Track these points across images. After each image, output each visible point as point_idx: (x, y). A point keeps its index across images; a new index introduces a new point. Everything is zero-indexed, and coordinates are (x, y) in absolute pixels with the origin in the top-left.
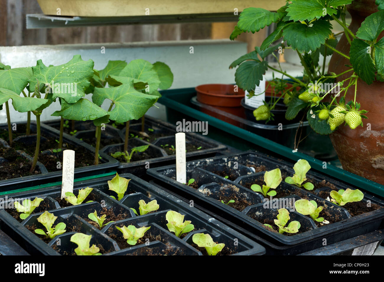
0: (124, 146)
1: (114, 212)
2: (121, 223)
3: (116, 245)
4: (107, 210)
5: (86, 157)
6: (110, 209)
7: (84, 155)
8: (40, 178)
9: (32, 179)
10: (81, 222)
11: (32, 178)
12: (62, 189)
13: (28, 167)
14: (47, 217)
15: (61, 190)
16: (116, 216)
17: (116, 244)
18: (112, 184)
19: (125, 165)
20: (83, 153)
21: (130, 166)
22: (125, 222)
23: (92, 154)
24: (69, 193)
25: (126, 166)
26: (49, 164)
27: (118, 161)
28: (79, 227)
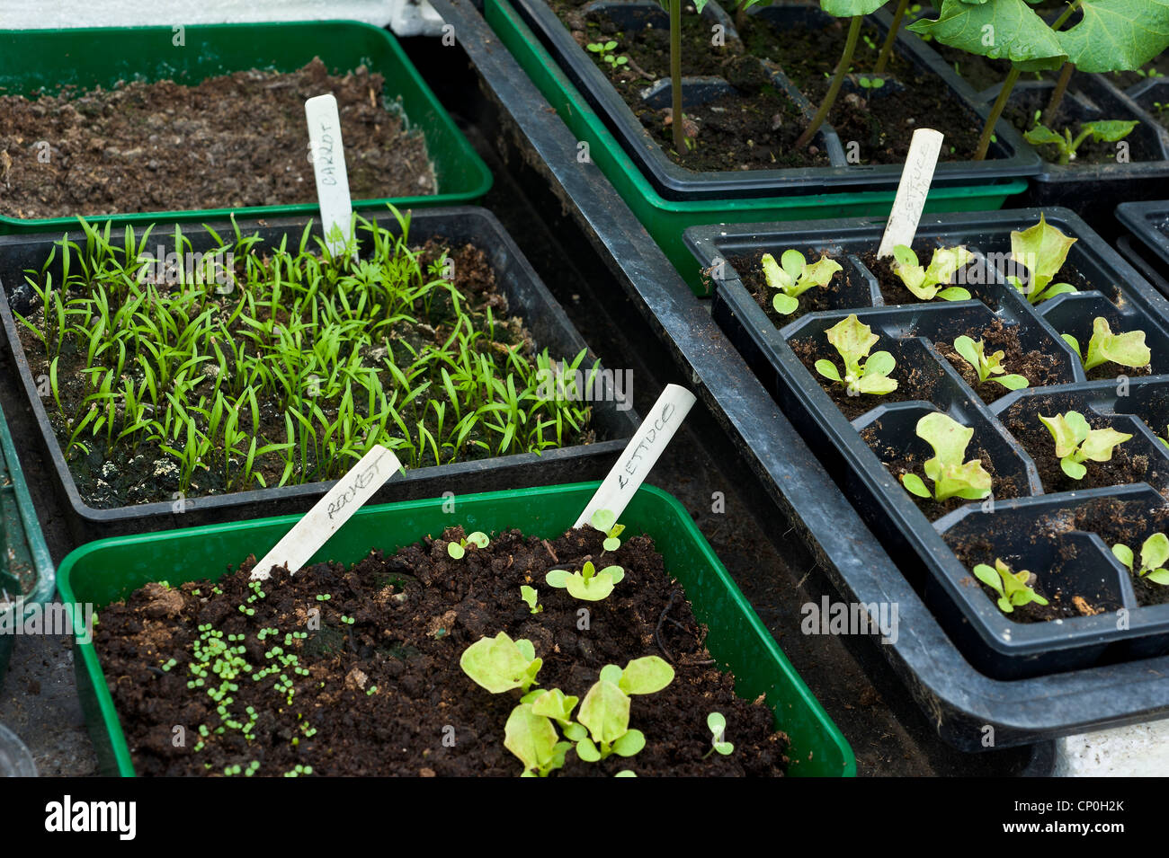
0: (1054, 92)
1: (1021, 338)
2: (1046, 395)
3: (1032, 472)
4: (1001, 327)
5: (945, 114)
6: (1011, 326)
7: (939, 107)
8: (828, 180)
9: (808, 180)
10: (942, 368)
11: (808, 177)
12: (886, 232)
13: (793, 130)
14: (851, 331)
15: (881, 232)
16: (1026, 351)
17: (1034, 468)
18: (1023, 244)
19: (1057, 175)
20: (938, 97)
21: (1068, 180)
22: (1057, 393)
23: (965, 109)
24: (904, 247)
25: (1059, 177)
26: (848, 128)
27: (1040, 159)
28: (932, 378)
